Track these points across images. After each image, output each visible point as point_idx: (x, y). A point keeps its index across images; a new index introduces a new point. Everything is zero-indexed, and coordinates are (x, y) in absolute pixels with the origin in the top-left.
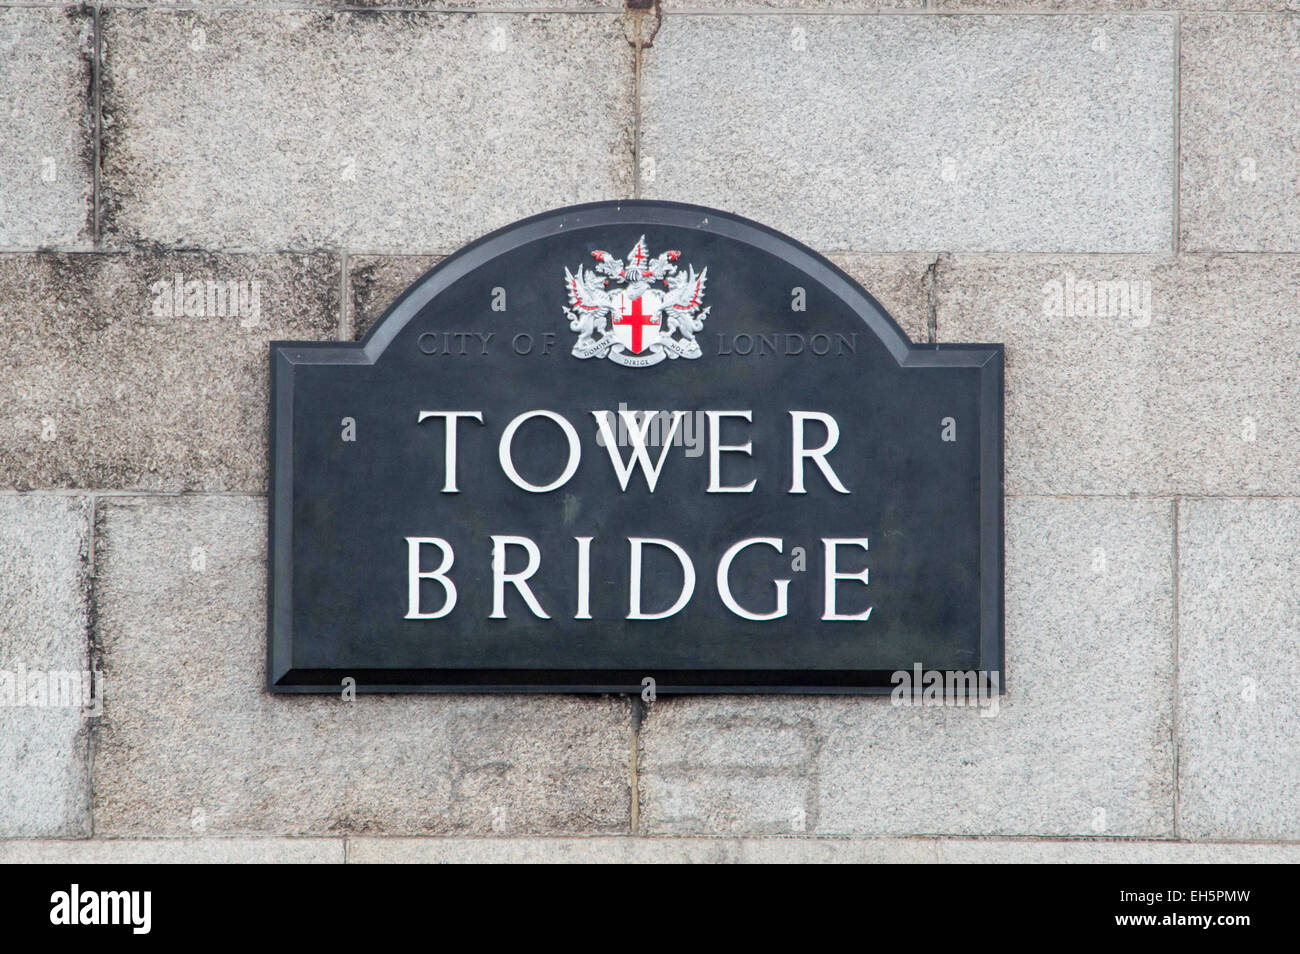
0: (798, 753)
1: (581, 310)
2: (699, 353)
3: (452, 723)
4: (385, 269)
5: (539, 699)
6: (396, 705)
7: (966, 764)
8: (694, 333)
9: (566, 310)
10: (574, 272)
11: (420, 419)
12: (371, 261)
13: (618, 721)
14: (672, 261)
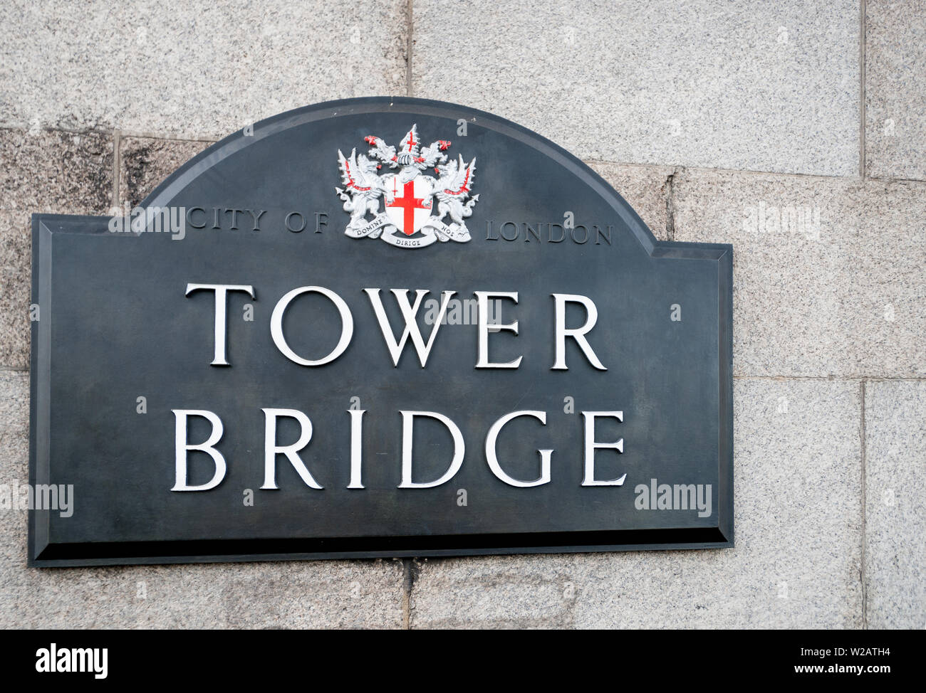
0: (556, 605)
1: (353, 190)
2: (467, 238)
3: (228, 591)
4: (160, 152)
5: (315, 565)
6: (170, 575)
7: (699, 608)
8: (464, 218)
9: (339, 190)
10: (347, 155)
11: (188, 290)
12: (145, 143)
13: (391, 583)
14: (442, 150)
